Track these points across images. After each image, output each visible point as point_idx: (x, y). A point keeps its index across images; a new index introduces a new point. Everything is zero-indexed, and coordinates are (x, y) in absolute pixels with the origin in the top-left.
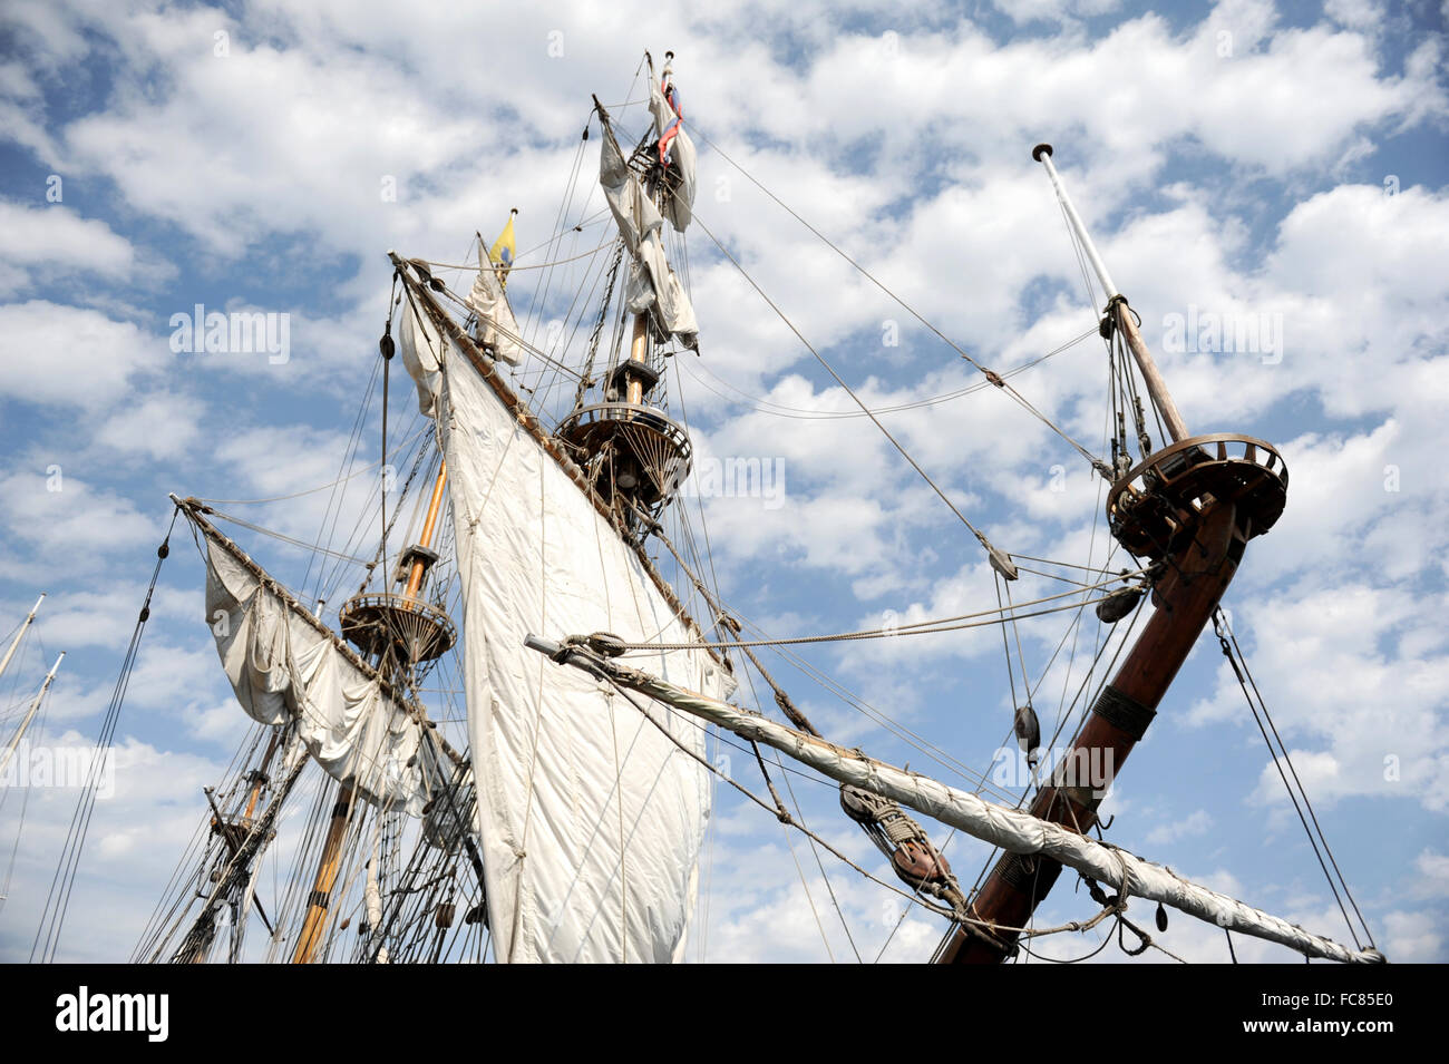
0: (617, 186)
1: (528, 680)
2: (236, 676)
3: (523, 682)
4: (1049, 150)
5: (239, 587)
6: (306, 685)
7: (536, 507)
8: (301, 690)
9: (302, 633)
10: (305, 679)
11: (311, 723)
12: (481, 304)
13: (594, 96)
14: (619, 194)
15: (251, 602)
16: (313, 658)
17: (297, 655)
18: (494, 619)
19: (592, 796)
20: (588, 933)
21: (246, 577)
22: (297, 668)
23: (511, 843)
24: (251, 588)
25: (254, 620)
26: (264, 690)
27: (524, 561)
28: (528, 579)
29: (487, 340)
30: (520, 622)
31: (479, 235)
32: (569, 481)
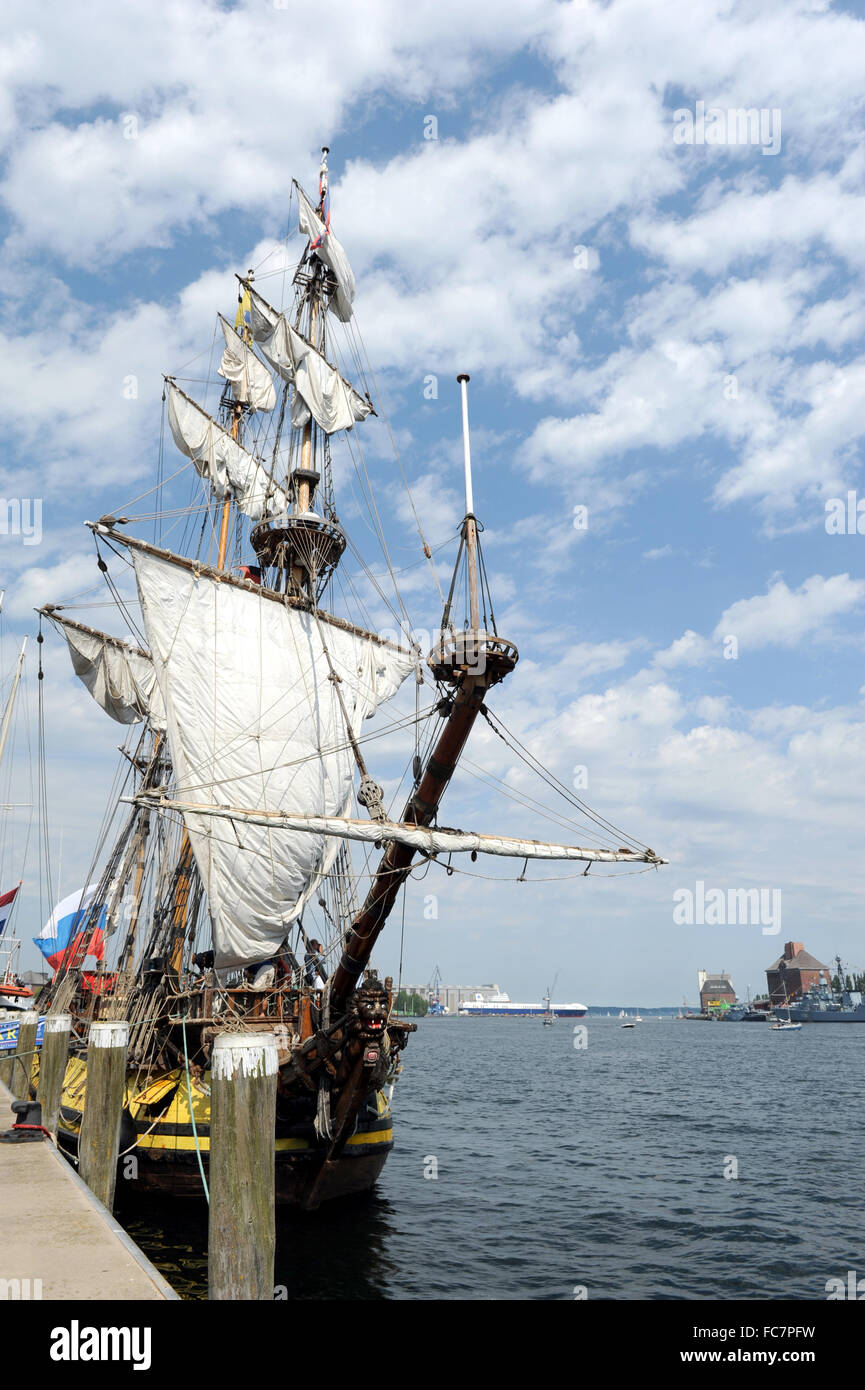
0: (267, 338)
1: (206, 739)
2: (103, 701)
3: (204, 742)
4: (467, 378)
5: (90, 651)
6: (149, 696)
7: (210, 629)
8: (146, 701)
9: (140, 664)
10: (147, 693)
11: (157, 719)
12: (231, 374)
13: (237, 276)
14: (269, 345)
15: (101, 655)
16: (150, 678)
17: (139, 679)
18: (183, 712)
19: (245, 795)
20: (252, 866)
21: (94, 641)
22: (140, 687)
23: (203, 826)
24: (99, 647)
25: (105, 667)
26: (122, 706)
27: (201, 670)
28: (205, 681)
29: (243, 399)
30: (200, 709)
31: (220, 315)
32: (244, 592)
